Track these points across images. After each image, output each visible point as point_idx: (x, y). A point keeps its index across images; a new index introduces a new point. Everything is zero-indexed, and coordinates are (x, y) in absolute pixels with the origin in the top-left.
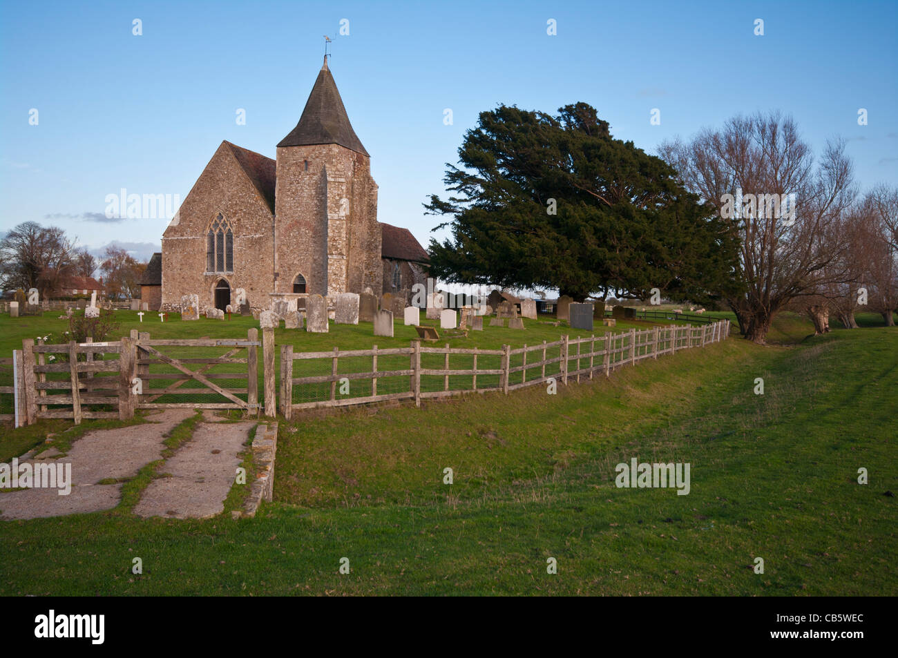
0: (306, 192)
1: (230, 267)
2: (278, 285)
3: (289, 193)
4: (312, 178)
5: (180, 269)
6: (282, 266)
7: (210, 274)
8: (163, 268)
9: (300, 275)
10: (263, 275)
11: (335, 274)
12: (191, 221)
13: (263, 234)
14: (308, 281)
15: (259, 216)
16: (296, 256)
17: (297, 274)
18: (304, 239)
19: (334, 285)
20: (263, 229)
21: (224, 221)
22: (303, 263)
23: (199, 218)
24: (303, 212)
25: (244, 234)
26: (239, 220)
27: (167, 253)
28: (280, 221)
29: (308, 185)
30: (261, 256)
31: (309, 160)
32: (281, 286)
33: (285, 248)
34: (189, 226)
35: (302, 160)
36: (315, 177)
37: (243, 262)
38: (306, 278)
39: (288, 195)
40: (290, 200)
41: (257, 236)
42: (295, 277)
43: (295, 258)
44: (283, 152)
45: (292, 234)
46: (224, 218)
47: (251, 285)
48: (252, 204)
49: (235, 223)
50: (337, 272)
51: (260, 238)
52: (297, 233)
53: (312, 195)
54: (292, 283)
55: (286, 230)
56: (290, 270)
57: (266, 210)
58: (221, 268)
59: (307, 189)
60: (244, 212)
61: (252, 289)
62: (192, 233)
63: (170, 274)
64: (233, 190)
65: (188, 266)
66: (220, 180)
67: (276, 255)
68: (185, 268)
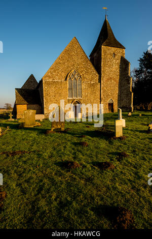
1: (80, 95)
2: (102, 103)
3: (107, 66)
5: (55, 96)
6: (104, 95)
7: (70, 98)
10: (95, 99)
11: (132, 99)
15: (93, 74)
16: (110, 91)
17: (110, 99)
18: (113, 85)
20: (94, 80)
22: (113, 94)
23: (63, 72)
24: (113, 74)
25: (85, 81)
26: (83, 75)
27: (46, 88)
28: (103, 77)
31: (115, 53)
34: (57, 75)
37: (87, 94)
38: (114, 100)
44: (104, 48)
45: (108, 83)
46: (77, 73)
52: (110, 82)
53: (116, 67)
54: (108, 102)
55: (106, 81)
56: (107, 97)
57: (95, 72)
58: (75, 96)
59: (114, 65)
60: (86, 72)
62: (59, 79)
63: (49, 98)
64: (80, 61)
65: (58, 95)
66: (73, 55)
67: (102, 91)
68: (57, 95)
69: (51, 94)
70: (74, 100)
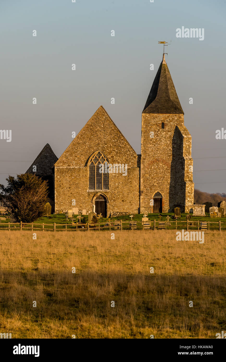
0: (163, 142)
1: (107, 186)
2: (142, 199)
3: (151, 142)
4: (167, 133)
5: (69, 188)
6: (145, 187)
8: (56, 187)
9: (158, 192)
10: (131, 192)
11: (189, 193)
12: (76, 157)
13: (130, 166)
14: (164, 196)
15: (128, 155)
16: (155, 180)
17: (156, 192)
18: (161, 171)
19: (189, 199)
20: (130, 163)
21: (102, 157)
22: (161, 185)
23: (82, 155)
24: (161, 154)
26: (112, 157)
27: (58, 177)
28: (144, 159)
29: (165, 138)
30: (130, 180)
31: (166, 122)
32: (144, 199)
33: (148, 176)
34: (74, 160)
35: (160, 122)
36: (169, 133)
37: (117, 184)
38: (163, 194)
40: (152, 146)
42: (154, 193)
43: (155, 182)
44: (146, 116)
45: (153, 167)
46: (102, 155)
47: (122, 198)
48: (122, 147)
49: (110, 159)
50: (190, 191)
51: (129, 169)
52: (157, 166)
53: (167, 144)
54: (153, 197)
55: (149, 164)
56: (151, 189)
57: (132, 151)
58: (100, 187)
59: (164, 140)
60: (116, 152)
61: (123, 201)
62: (77, 164)
63: (61, 190)
64: (108, 138)
65: (75, 186)
66: (98, 130)
67: (142, 180)
68: (73, 187)
69: (65, 185)
70: (97, 192)
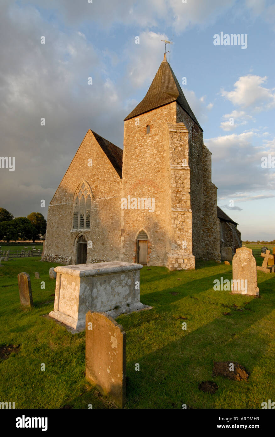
0: (148, 153)
1: (88, 225)
2: (123, 241)
3: (134, 157)
4: (153, 138)
5: (57, 228)
6: (127, 222)
7: (75, 230)
8: (47, 227)
9: (143, 231)
10: (112, 232)
11: (180, 229)
12: (66, 192)
13: (113, 196)
14: (151, 237)
15: (111, 181)
16: (139, 212)
17: (140, 230)
19: (179, 242)
20: (114, 192)
21: (86, 188)
22: (146, 219)
23: (71, 189)
24: (146, 171)
25: (100, 197)
26: (96, 187)
27: (50, 216)
28: (126, 183)
29: (151, 146)
30: (111, 215)
31: (152, 123)
32: (126, 241)
34: (65, 196)
35: (145, 126)
36: (157, 138)
37: (98, 221)
38: (148, 234)
39: (132, 159)
40: (135, 163)
41: (109, 198)
42: (138, 233)
43: (138, 215)
44: (129, 124)
45: (136, 193)
46: (86, 186)
47: (102, 240)
48: (106, 173)
49: (93, 189)
50: (182, 228)
51: (111, 199)
52: (140, 191)
54: (136, 238)
55: (131, 190)
56: (134, 226)
57: (116, 174)
58: (82, 225)
59: (149, 150)
60: (100, 180)
61: (103, 244)
62: (66, 200)
63: (51, 231)
64: (94, 164)
65: (61, 225)
66: (85, 158)
67: (122, 213)
70: (79, 233)
